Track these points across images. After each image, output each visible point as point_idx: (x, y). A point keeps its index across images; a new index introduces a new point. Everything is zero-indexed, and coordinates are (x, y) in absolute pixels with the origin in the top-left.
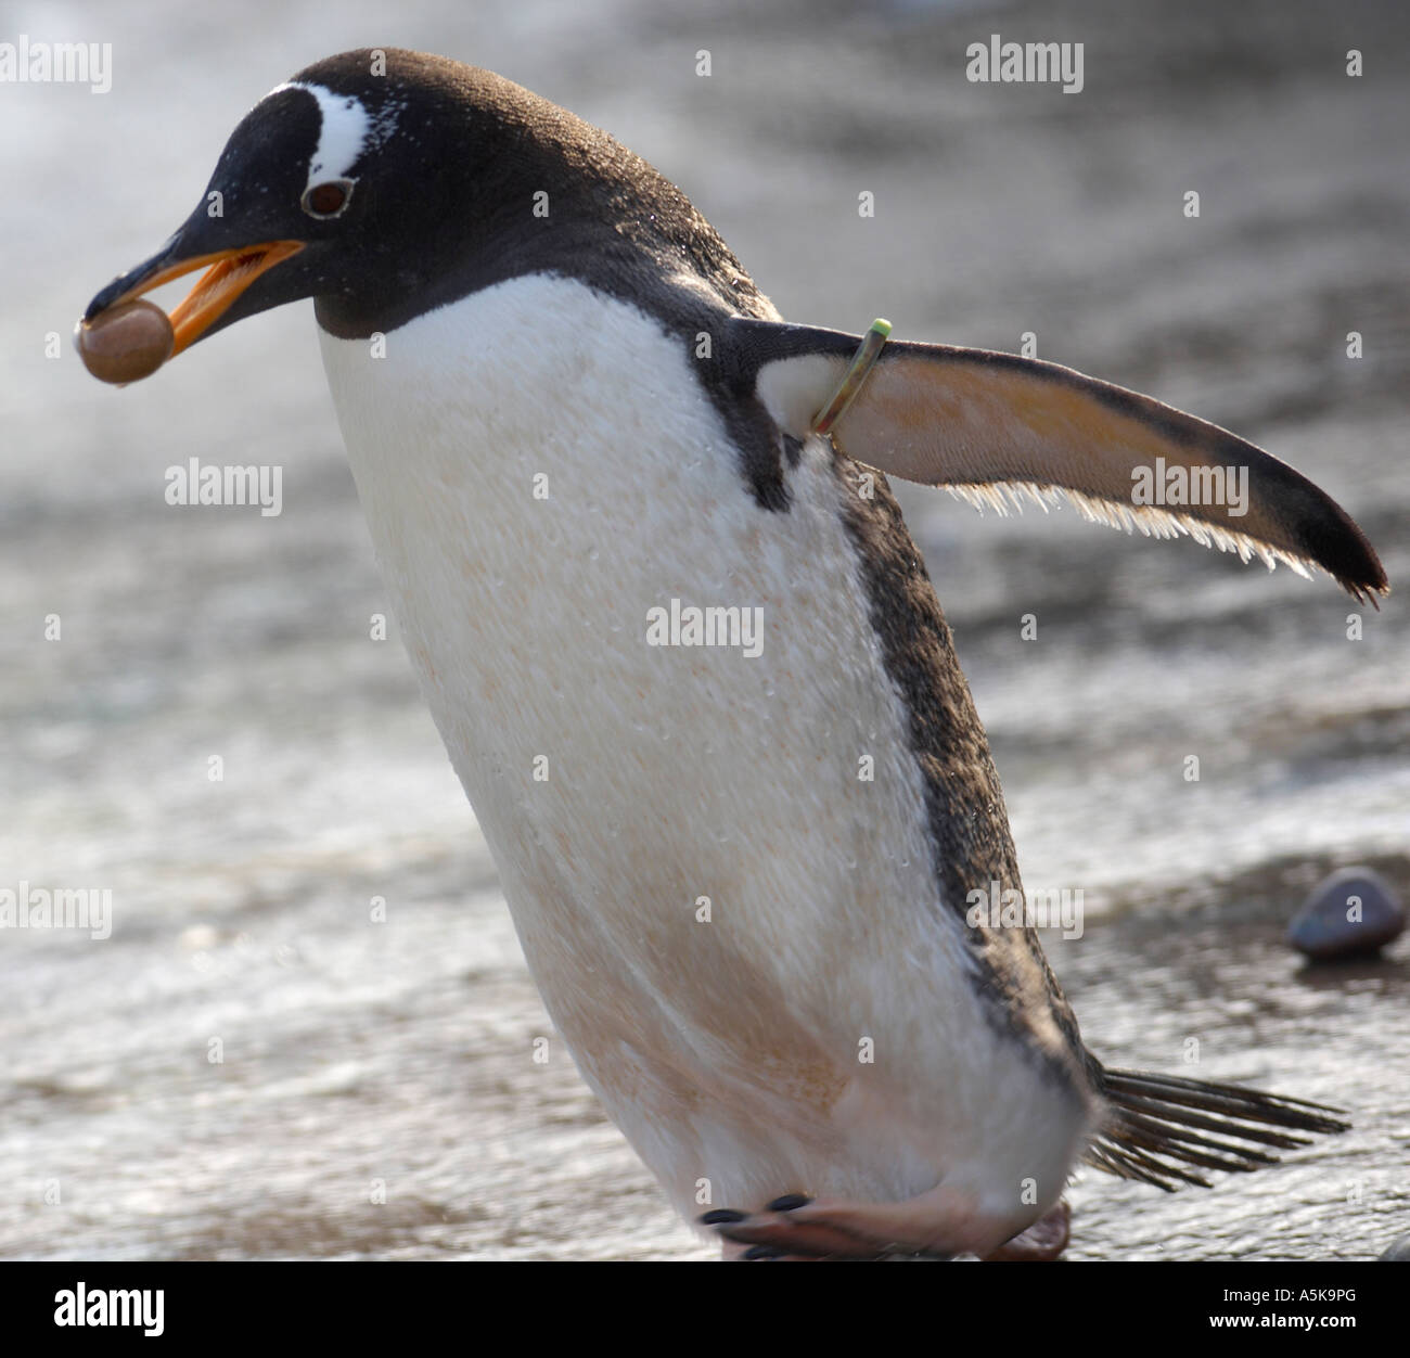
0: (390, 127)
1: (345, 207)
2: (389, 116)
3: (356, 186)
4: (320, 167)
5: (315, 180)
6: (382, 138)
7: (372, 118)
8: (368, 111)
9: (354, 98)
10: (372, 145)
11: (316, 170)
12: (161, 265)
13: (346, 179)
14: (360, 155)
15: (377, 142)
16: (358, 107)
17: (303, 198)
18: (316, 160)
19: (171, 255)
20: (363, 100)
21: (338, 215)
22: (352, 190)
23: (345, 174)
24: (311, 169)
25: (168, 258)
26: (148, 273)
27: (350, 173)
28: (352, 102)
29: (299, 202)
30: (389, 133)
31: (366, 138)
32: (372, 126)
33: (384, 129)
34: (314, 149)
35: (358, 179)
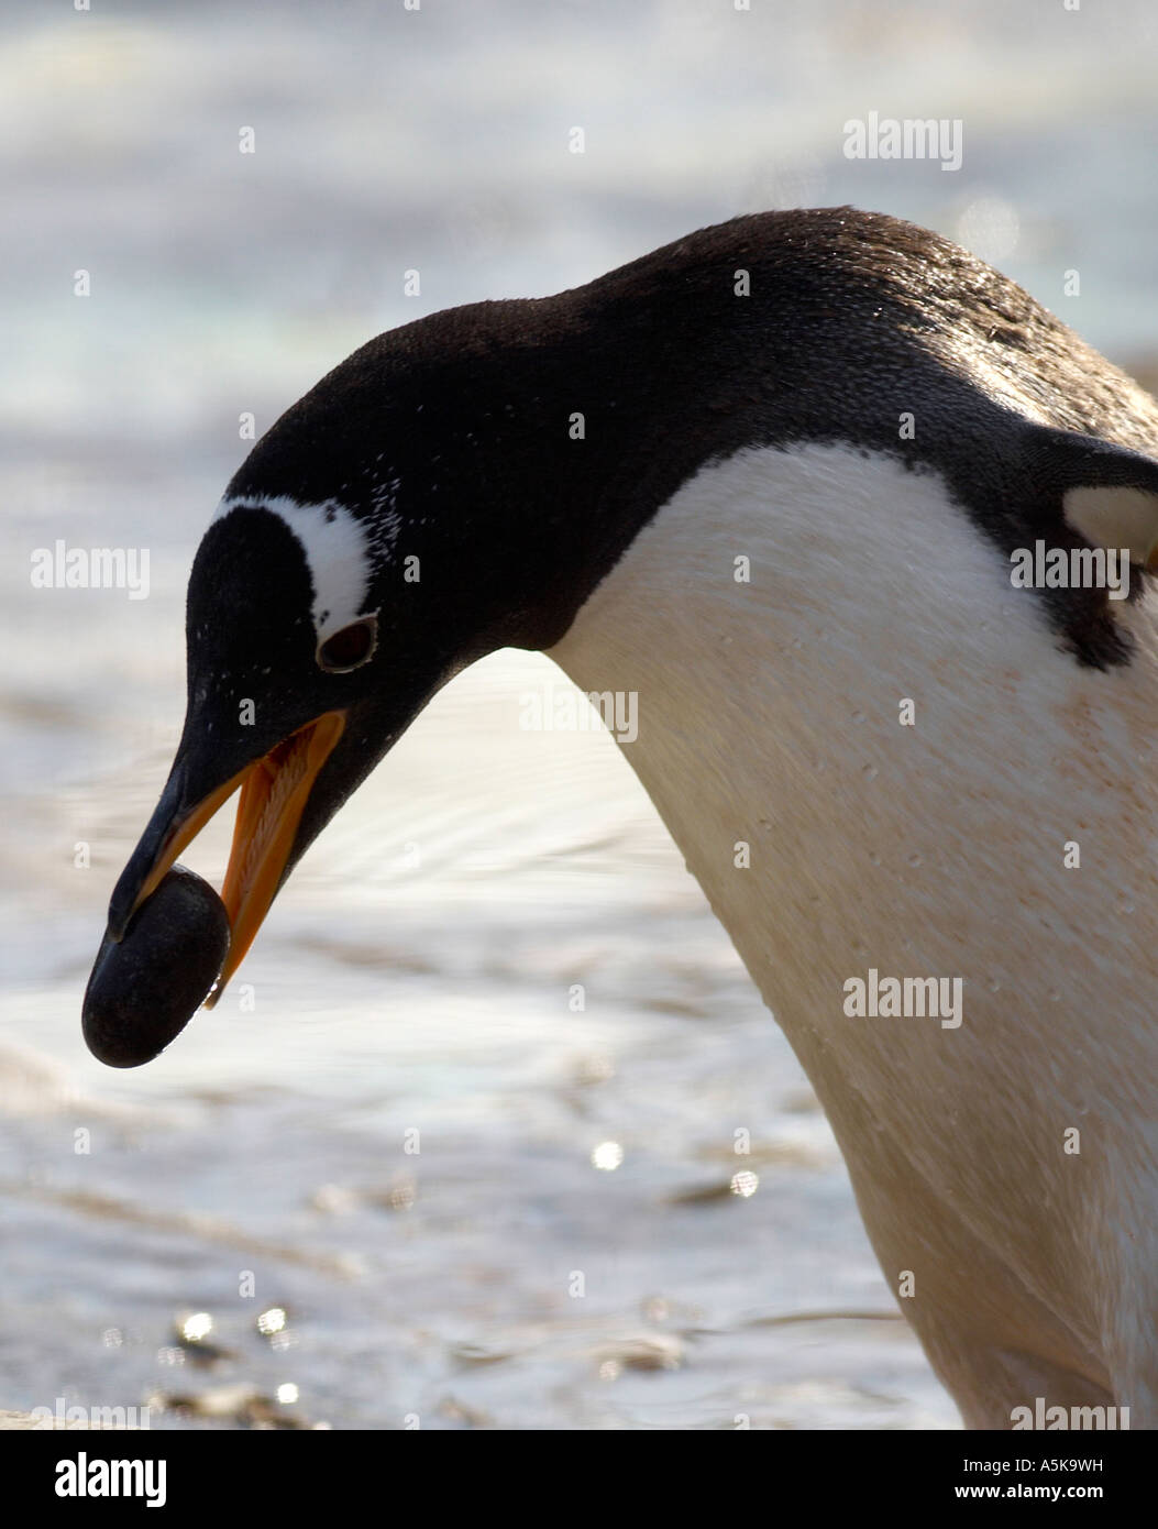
0: (392, 521)
1: (374, 647)
2: (386, 508)
3: (379, 618)
4: (326, 614)
5: (325, 632)
6: (388, 542)
7: (366, 523)
8: (357, 515)
9: (331, 502)
10: (380, 559)
11: (323, 620)
12: (176, 820)
13: (365, 616)
14: (370, 580)
15: (385, 552)
16: (342, 513)
17: (317, 657)
18: (317, 608)
19: (183, 802)
20: (345, 500)
21: (369, 660)
22: (376, 625)
23: (360, 613)
24: (316, 621)
25: (181, 807)
26: (165, 839)
27: (366, 607)
28: (330, 509)
29: (316, 664)
30: (395, 530)
31: (369, 554)
32: (370, 534)
33: (386, 531)
34: (311, 596)
35: (379, 609)
